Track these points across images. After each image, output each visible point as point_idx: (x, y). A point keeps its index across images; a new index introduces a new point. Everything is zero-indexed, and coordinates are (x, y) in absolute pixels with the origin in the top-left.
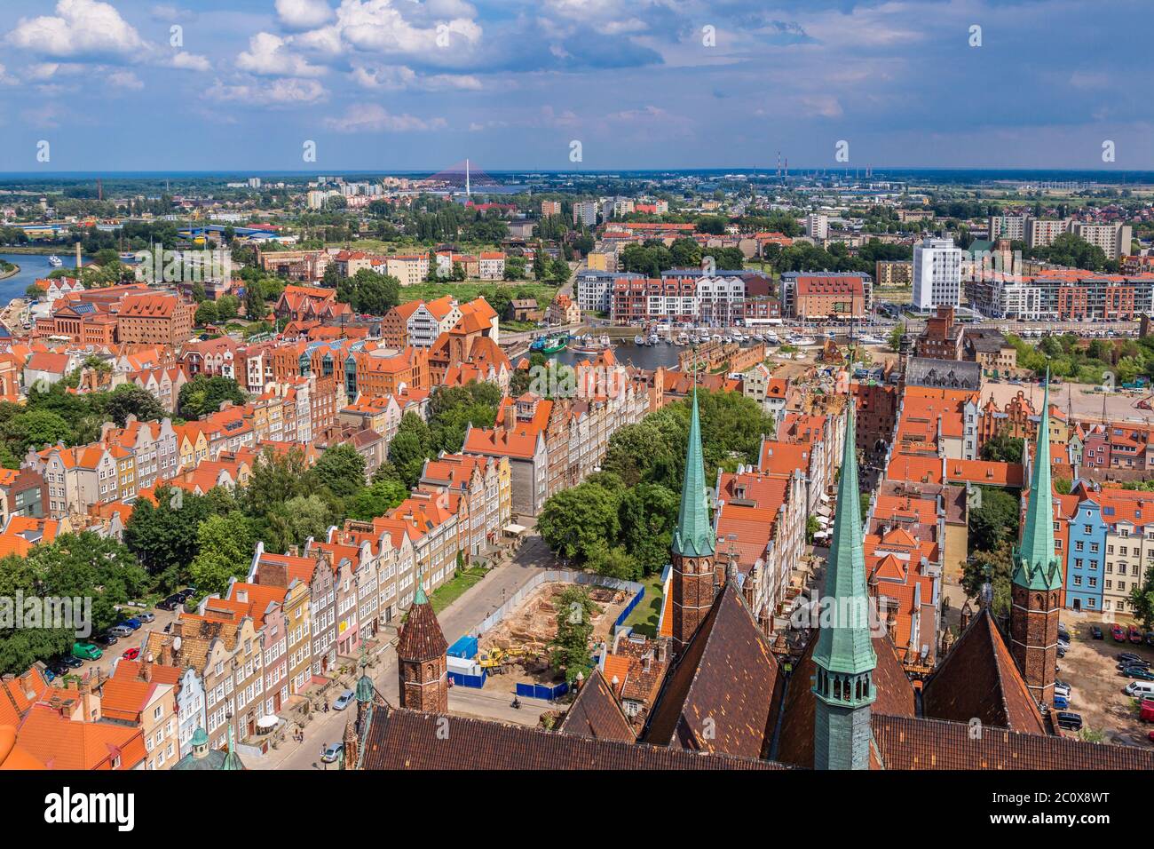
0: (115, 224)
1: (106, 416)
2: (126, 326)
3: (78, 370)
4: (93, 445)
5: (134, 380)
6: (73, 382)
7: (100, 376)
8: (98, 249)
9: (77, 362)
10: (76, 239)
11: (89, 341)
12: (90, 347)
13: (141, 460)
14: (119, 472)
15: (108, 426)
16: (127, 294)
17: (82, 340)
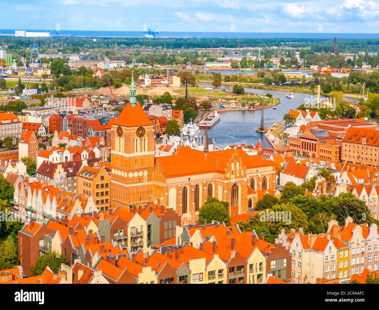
0: (344, 72)
1: (333, 215)
2: (348, 149)
3: (315, 178)
4: (322, 235)
5: (352, 190)
6: (310, 186)
7: (329, 185)
8: (331, 90)
9: (314, 172)
10: (317, 82)
11: (322, 158)
12: (323, 163)
13: (353, 252)
14: (338, 258)
15: (333, 223)
16: (350, 126)
17: (317, 156)
